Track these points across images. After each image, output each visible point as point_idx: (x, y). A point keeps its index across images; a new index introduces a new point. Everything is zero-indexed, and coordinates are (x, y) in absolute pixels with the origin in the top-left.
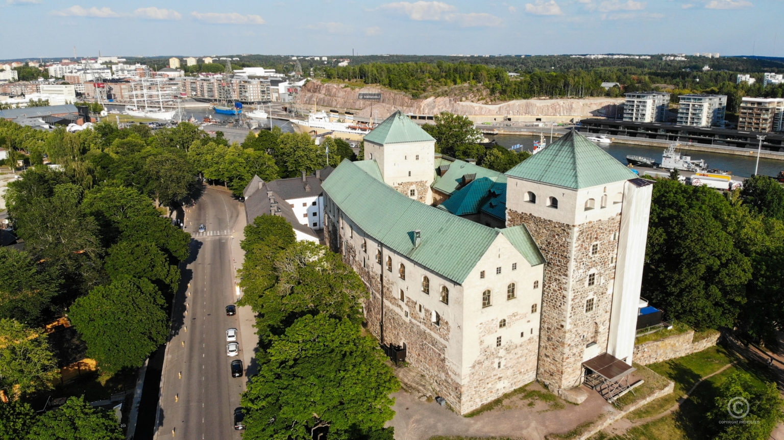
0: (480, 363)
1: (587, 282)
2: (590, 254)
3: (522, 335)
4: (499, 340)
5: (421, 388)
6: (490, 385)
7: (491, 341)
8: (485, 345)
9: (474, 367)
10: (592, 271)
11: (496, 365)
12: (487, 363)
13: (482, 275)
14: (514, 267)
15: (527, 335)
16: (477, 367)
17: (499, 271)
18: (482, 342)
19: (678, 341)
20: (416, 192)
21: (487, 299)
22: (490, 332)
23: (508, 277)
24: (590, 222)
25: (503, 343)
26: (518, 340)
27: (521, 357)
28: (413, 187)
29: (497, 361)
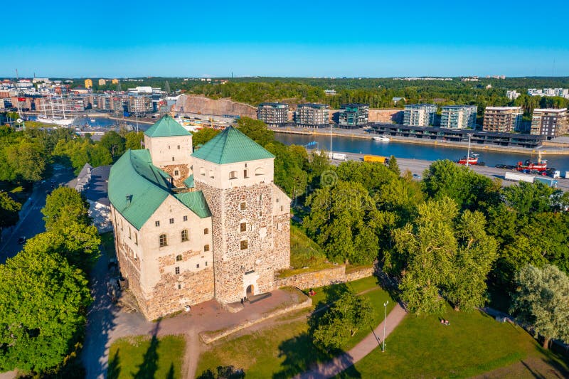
0: (161, 285)
1: (239, 229)
2: (239, 209)
3: (198, 266)
4: (177, 270)
5: (130, 305)
6: (173, 301)
7: (170, 270)
8: (165, 272)
9: (156, 288)
10: (242, 221)
11: (177, 287)
12: (167, 285)
13: (158, 224)
14: (185, 218)
15: (203, 267)
16: (159, 288)
17: (172, 221)
18: (162, 271)
19: (332, 272)
20: (179, 173)
21: (163, 241)
22: (168, 263)
23: (180, 225)
24: (236, 187)
25: (181, 272)
26: (195, 270)
27: (199, 281)
28: (177, 169)
29: (177, 284)
